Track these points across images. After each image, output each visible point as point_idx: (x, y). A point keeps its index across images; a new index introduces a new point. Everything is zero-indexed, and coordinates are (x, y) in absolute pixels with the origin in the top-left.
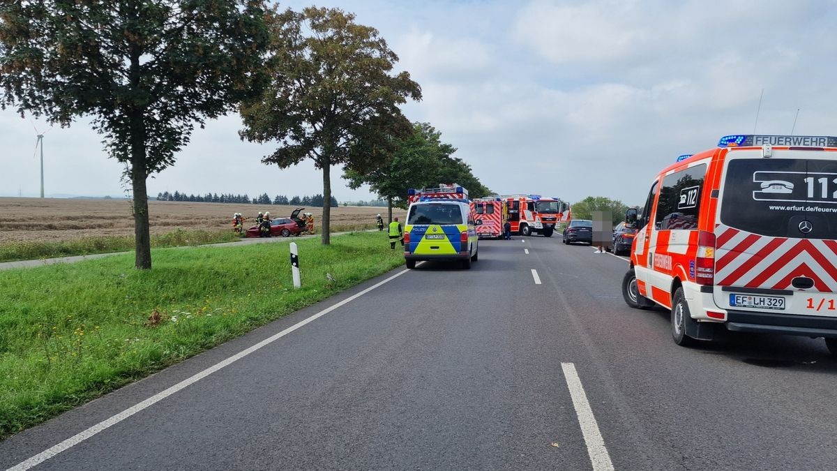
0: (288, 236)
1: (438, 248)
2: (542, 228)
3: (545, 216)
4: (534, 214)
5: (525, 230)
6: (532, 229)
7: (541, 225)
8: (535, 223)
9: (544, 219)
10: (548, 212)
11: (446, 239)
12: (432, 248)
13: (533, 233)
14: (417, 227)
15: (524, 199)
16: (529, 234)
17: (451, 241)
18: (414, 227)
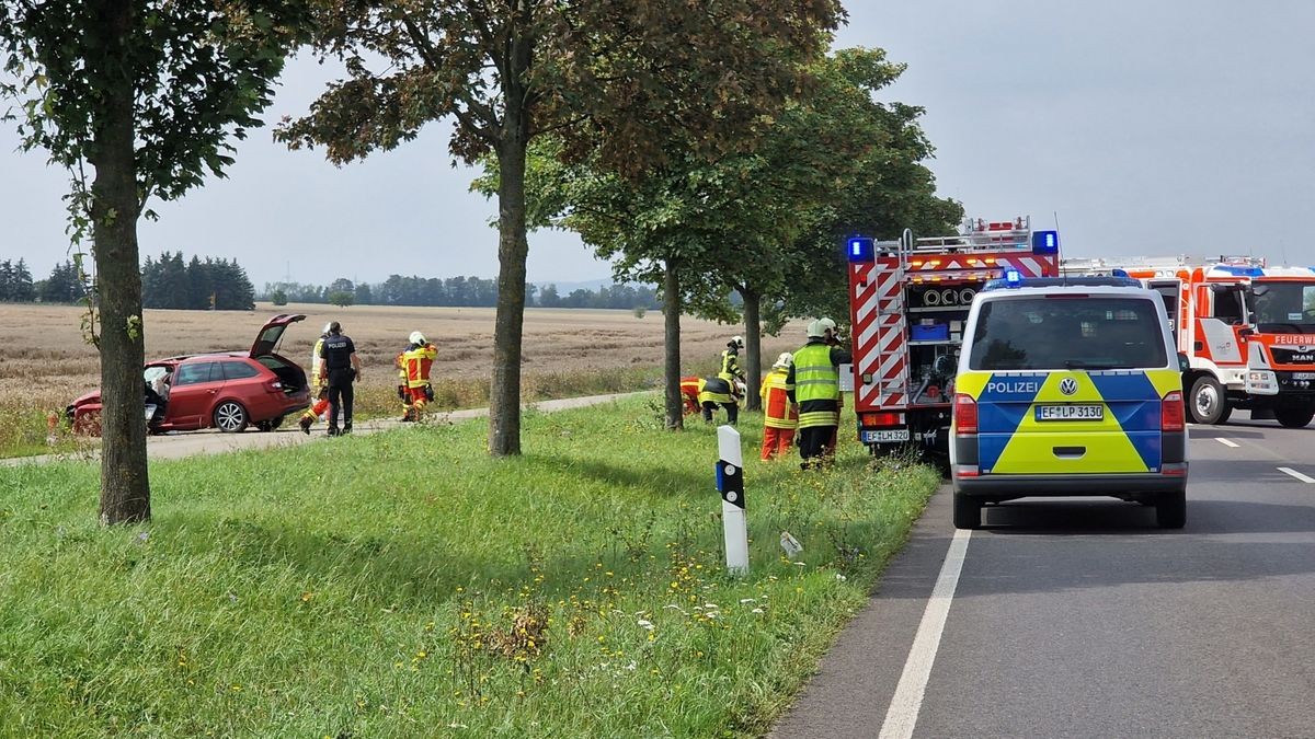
0: (241, 431)
1: (1080, 451)
2: (1274, 390)
3: (1285, 342)
4: (1244, 334)
5: (1204, 402)
6: (1233, 397)
7: (1272, 378)
8: (1245, 370)
9: (1281, 356)
10: (1297, 329)
11: (1111, 420)
12: (1059, 451)
13: (1238, 414)
14: (1006, 379)
15: (1198, 276)
16: (1222, 418)
17: (1125, 427)
18: (994, 379)
